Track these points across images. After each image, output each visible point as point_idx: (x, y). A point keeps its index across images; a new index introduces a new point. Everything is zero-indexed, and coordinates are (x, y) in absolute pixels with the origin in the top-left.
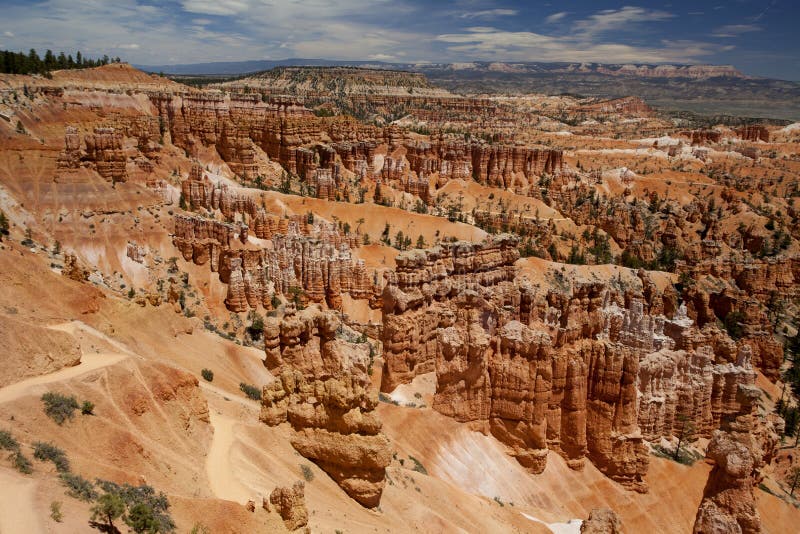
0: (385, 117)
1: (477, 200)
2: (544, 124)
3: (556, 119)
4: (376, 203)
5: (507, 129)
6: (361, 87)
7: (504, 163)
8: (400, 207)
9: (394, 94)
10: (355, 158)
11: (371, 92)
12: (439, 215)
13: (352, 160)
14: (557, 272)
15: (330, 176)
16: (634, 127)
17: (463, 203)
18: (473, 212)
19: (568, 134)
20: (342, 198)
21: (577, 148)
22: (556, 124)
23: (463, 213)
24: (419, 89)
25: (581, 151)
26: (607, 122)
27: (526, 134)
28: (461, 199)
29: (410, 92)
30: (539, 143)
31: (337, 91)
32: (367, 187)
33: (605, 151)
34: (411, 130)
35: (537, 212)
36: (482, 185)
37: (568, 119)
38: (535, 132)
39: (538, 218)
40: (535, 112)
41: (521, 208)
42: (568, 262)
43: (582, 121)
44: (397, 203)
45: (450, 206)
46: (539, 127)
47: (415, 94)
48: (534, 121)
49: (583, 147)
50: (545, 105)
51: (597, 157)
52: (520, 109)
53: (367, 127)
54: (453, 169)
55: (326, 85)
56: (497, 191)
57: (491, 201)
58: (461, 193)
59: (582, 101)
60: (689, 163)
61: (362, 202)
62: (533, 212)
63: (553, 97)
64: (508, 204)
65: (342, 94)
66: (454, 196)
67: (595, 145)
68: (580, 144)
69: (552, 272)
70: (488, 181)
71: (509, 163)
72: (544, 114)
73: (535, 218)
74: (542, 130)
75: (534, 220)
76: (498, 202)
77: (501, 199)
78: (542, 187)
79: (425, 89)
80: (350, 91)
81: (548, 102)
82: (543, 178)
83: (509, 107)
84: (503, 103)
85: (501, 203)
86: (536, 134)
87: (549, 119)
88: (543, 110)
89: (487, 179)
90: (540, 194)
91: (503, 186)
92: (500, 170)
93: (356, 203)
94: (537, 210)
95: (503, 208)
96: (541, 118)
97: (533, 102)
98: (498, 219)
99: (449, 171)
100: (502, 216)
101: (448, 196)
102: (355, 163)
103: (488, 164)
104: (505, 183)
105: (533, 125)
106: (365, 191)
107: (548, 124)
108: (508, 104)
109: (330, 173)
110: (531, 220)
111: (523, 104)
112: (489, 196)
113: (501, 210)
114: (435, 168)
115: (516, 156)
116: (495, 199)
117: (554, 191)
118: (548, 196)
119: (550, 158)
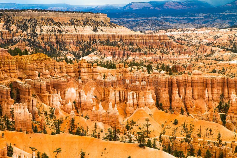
0: (74, 53)
1: (163, 126)
2: (217, 55)
3: (227, 50)
4: (71, 133)
5: (183, 59)
6: (50, 28)
7: (183, 91)
8: (94, 135)
9: (80, 33)
10: (50, 93)
11: (60, 32)
12: (130, 142)
13: (47, 94)
15: (27, 110)
17: (150, 129)
18: (160, 137)
20: (39, 130)
22: (229, 54)
23: (152, 139)
24: (103, 28)
27: (201, 64)
28: (148, 126)
29: (95, 30)
30: (214, 71)
31: (29, 32)
32: (61, 118)
34: (98, 65)
35: (219, 136)
36: (167, 112)
38: (209, 62)
39: (220, 141)
40: (208, 44)
41: (204, 132)
44: (90, 133)
45: (139, 133)
46: (213, 57)
47: (99, 32)
48: (209, 52)
50: (216, 37)
52: (194, 42)
53: (58, 63)
54: (138, 98)
55: (18, 26)
56: (180, 117)
57: (176, 126)
58: (147, 120)
61: (58, 132)
62: (216, 135)
63: (222, 30)
64: (191, 129)
65: (34, 34)
66: (142, 123)
70: (171, 108)
71: (188, 91)
72: (216, 45)
73: (218, 142)
74: (216, 59)
75: (217, 143)
76: (182, 127)
77: (184, 124)
78: (221, 112)
79: (108, 27)
80: (41, 32)
81: (219, 35)
82: (221, 103)
83: (185, 40)
84: (178, 37)
85: (185, 128)
86: (211, 64)
87: (222, 50)
88: (215, 42)
89: (171, 106)
90: (219, 118)
91: (185, 113)
92: (181, 98)
93: (53, 134)
94: (219, 134)
95: (187, 132)
96: (214, 49)
97: (206, 35)
98: (184, 143)
99: (135, 100)
100: (187, 141)
101: (137, 124)
102: (49, 97)
103: (170, 93)
104: (187, 110)
105: (207, 56)
106: (60, 122)
107: (221, 54)
108: (183, 38)
109: (26, 107)
110: (214, 143)
111: (196, 37)
112: (173, 122)
113: (185, 134)
114: (122, 98)
115: (195, 84)
116: (179, 125)
117: (232, 115)
118: (228, 120)
119: (226, 84)
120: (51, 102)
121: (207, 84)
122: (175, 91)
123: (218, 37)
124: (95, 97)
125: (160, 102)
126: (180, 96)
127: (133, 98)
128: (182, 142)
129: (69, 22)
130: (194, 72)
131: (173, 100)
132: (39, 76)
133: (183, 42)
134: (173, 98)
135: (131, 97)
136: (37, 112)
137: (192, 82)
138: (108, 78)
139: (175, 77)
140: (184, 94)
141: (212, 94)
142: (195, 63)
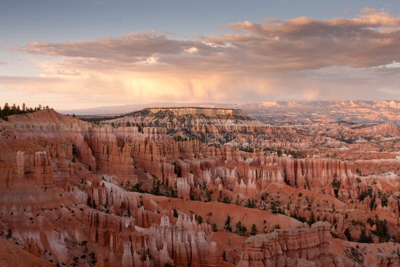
1: (290, 197)
2: (329, 143)
3: (337, 139)
4: (219, 201)
5: (303, 145)
6: (201, 121)
7: (306, 170)
8: (236, 203)
9: (224, 125)
10: (203, 170)
11: (209, 124)
12: (264, 209)
13: (201, 171)
14: (353, 249)
15: (186, 182)
16: (392, 143)
17: (280, 200)
18: (288, 206)
19: (347, 149)
20: (195, 198)
21: (355, 159)
22: (338, 142)
23: (282, 208)
24: (242, 121)
25: (358, 161)
26: (373, 140)
27: (317, 150)
28: (278, 197)
29: (236, 123)
30: (328, 156)
31: (186, 124)
32: (212, 190)
33: (375, 161)
34: (240, 150)
35: (333, 206)
36: (293, 187)
37: (346, 139)
38: (324, 148)
39: (334, 210)
40: (323, 135)
41: (321, 201)
42: (360, 241)
43: (355, 140)
44: (234, 201)
45: (272, 203)
46: (326, 145)
47: (239, 124)
48: (323, 141)
49: (359, 158)
50: (328, 130)
51: (370, 165)
52: (312, 132)
53: (209, 148)
54: (271, 176)
55: (178, 119)
56: (303, 191)
57: (300, 198)
58: (278, 193)
59: (353, 126)
61: (210, 200)
62: (331, 205)
63: (333, 124)
64: (312, 200)
65: (190, 126)
66: (274, 195)
67: (367, 157)
68: (357, 156)
69: (350, 250)
70: (296, 184)
71: (309, 171)
72: (329, 135)
74: (328, 147)
75: (331, 211)
76: (305, 199)
77: (307, 196)
78: (334, 187)
79: (246, 120)
80: (195, 123)
81: (330, 127)
82: (334, 181)
83: (304, 131)
84: (300, 129)
85: (307, 199)
86: (325, 150)
87: (333, 139)
88: (328, 133)
89: (296, 183)
90: (333, 192)
91: (307, 188)
92: (304, 176)
93: (206, 201)
94: (333, 204)
95: (308, 203)
96: (327, 138)
97: (320, 128)
98: (306, 211)
99: (269, 177)
100: (309, 209)
101: (270, 196)
102: (202, 173)
103: (296, 172)
104: (308, 185)
105: (322, 144)
106: (211, 192)
107: (332, 142)
108: (304, 129)
109: (186, 180)
110: (329, 211)
111: (313, 129)
112: (298, 195)
113: (307, 204)
114: (258, 175)
115: (315, 166)
116: (303, 197)
117: (343, 190)
118: (339, 194)
119: (338, 166)
120: (204, 177)
121: (324, 165)
122: (299, 171)
123: (330, 130)
124: (238, 174)
125: (287, 179)
126: (303, 174)
127: (267, 176)
128: (305, 210)
129: (216, 116)
130: (314, 156)
131: (297, 177)
132: (195, 157)
133: (303, 133)
134: (298, 175)
135: (266, 175)
136: (194, 184)
137: (312, 164)
138: (247, 160)
139: (299, 160)
140: (306, 173)
141: (328, 173)
142: (313, 149)
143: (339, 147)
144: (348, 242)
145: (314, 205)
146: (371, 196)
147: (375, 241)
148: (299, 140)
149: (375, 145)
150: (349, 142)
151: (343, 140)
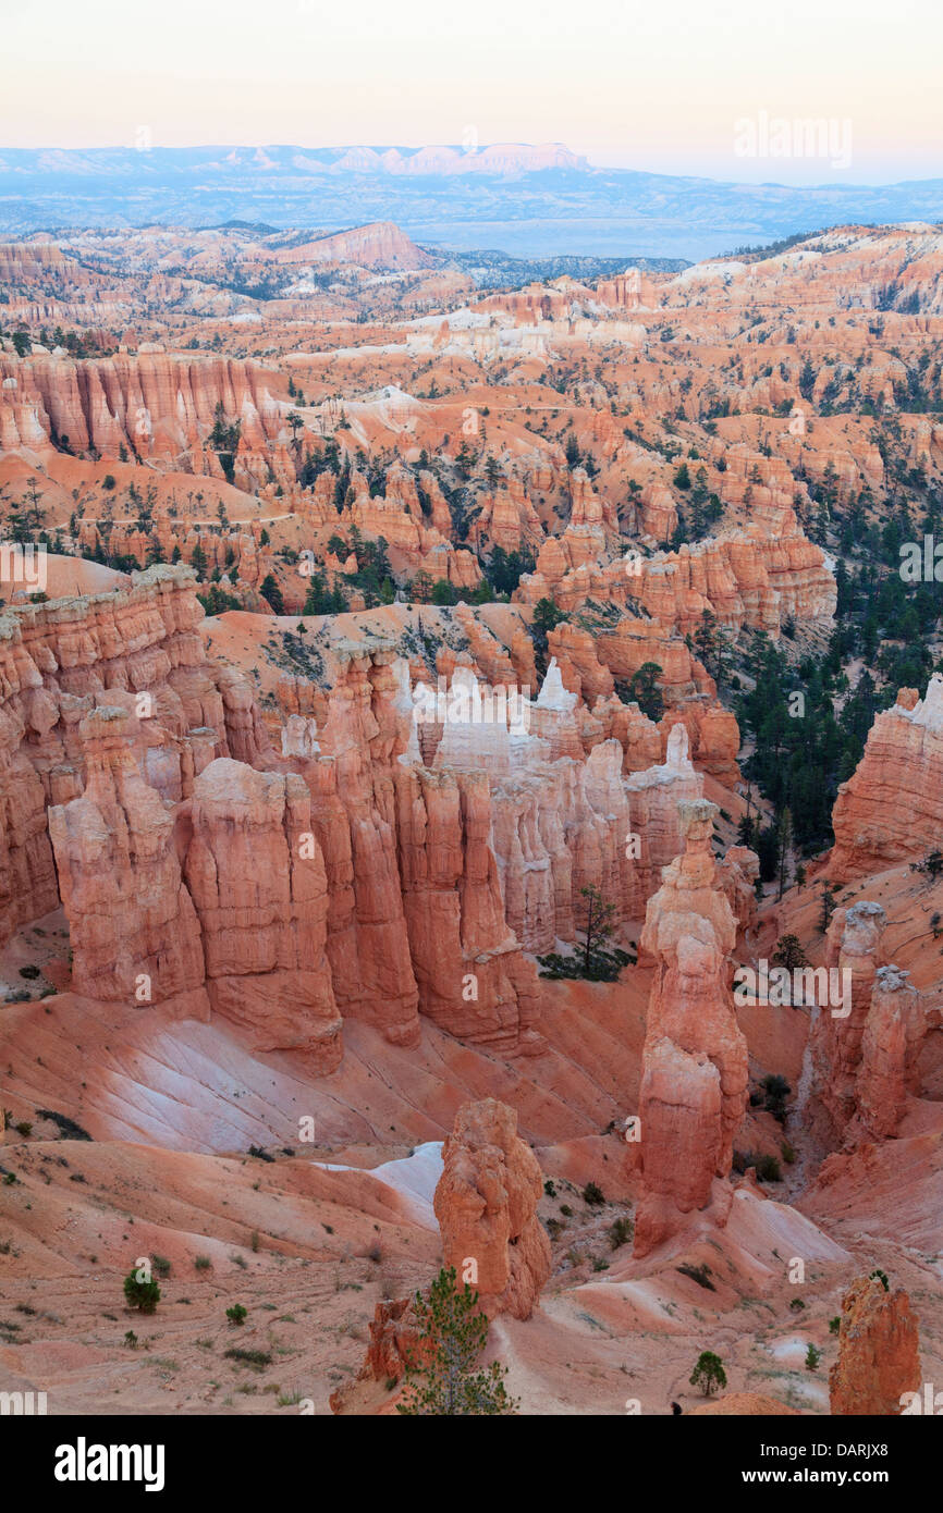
1: (75, 494)
2: (197, 300)
3: (222, 286)
5: (109, 311)
7: (120, 398)
14: (288, 638)
16: (394, 293)
17: (43, 504)
18: (73, 524)
19: (257, 318)
21: (282, 352)
22: (226, 297)
23: (51, 531)
25: (294, 357)
26: (336, 286)
27: (157, 326)
28: (35, 497)
30: (194, 345)
33: (346, 354)
35: (221, 509)
36: (82, 458)
37: (250, 283)
38: (179, 319)
39: (225, 521)
40: (172, 272)
41: (183, 502)
42: (308, 612)
43: (281, 285)
46: (187, 306)
48: (175, 294)
49: (295, 347)
50: (189, 254)
51: (329, 368)
52: (135, 265)
56: (119, 469)
57: (112, 493)
58: (32, 482)
59: (273, 238)
60: (517, 364)
62: (212, 507)
63: (203, 232)
64: (151, 497)
66: (17, 491)
67: (318, 341)
68: (287, 342)
69: (279, 640)
70: (92, 447)
71: (132, 399)
72: (193, 273)
73: (218, 523)
74: (195, 313)
75: (217, 528)
76: (127, 496)
77: (132, 487)
78: (219, 449)
81: (197, 246)
82: (218, 426)
83: (108, 261)
84: (90, 252)
85: (133, 495)
86: (184, 325)
87: (208, 287)
88: (189, 265)
89: (91, 443)
90: (217, 465)
91: (131, 457)
92: (117, 417)
94: (221, 504)
95: (140, 507)
96: (188, 284)
97: (163, 246)
98: (136, 534)
100: (143, 528)
103: (86, 405)
104: (134, 448)
105: (173, 304)
107: (207, 297)
108: (103, 254)
110: (211, 527)
111: (139, 253)
112: (102, 483)
113: (136, 512)
115: (149, 381)
116: (119, 488)
117: (248, 455)
118: (238, 469)
119: (226, 377)
121: (178, 377)
122: (99, 402)
123: (195, 253)
125: (60, 433)
126: (112, 413)
128: (130, 531)
130: (143, 348)
131: (95, 425)
133: (105, 267)
134: (94, 418)
137: (140, 375)
139: (92, 364)
140: (122, 408)
141: (195, 403)
142: (144, 324)
143: (232, 311)
144: (274, 618)
145: (160, 511)
146: (336, 468)
147: (353, 606)
148: (91, 291)
149: (343, 300)
150: (262, 293)
151: (242, 290)
